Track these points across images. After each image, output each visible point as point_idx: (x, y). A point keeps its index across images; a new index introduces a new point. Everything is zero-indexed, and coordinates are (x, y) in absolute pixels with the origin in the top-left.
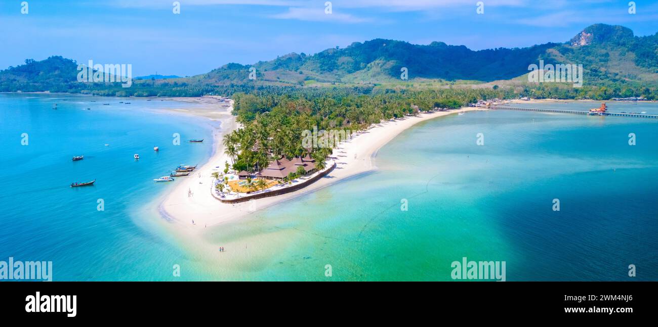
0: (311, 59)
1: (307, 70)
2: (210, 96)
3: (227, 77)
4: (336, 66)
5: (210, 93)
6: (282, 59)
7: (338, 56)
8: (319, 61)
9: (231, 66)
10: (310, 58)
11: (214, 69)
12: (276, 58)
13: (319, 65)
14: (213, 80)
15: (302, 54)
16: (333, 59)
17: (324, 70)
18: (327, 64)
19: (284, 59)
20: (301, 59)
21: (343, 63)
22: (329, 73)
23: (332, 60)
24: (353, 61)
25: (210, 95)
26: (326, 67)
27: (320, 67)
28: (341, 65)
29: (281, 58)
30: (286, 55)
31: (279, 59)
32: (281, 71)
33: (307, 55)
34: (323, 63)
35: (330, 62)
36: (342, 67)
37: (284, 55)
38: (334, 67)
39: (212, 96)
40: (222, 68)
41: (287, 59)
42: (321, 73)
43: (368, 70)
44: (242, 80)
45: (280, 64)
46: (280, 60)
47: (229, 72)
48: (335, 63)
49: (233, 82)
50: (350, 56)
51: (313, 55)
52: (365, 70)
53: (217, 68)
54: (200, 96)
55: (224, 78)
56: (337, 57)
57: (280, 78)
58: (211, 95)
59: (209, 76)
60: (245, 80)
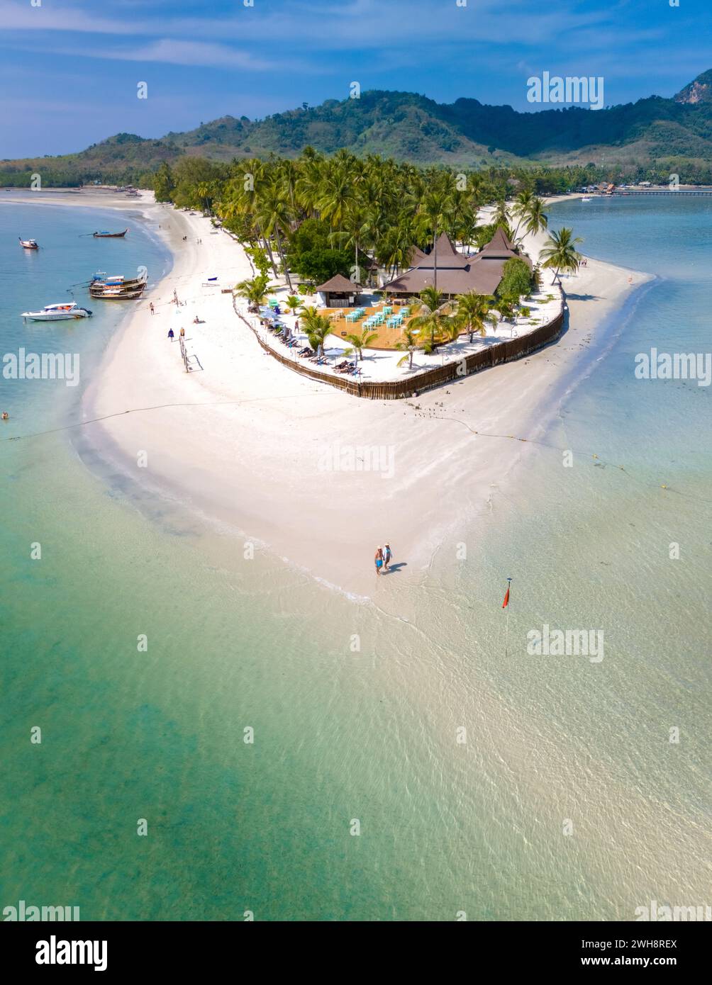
0: (262, 125)
1: (257, 145)
2: (96, 186)
3: (119, 156)
4: (306, 139)
5: (96, 182)
6: (209, 128)
7: (308, 121)
8: (275, 130)
9: (122, 138)
10: (258, 124)
11: (93, 145)
12: (198, 126)
13: (276, 137)
14: (95, 161)
15: (244, 118)
16: (299, 126)
17: (286, 146)
18: (290, 136)
19: (213, 127)
20: (242, 127)
21: (317, 134)
22: (295, 151)
23: (298, 129)
24: (333, 130)
25: (94, 184)
26: (288, 142)
27: (278, 140)
28: (314, 138)
29: (207, 125)
30: (215, 121)
31: (203, 128)
32: (214, 146)
33: (252, 120)
34: (283, 134)
35: (294, 132)
36: (316, 141)
37: (212, 121)
38: (301, 140)
39: (100, 186)
40: (108, 142)
41: (219, 127)
42: (281, 152)
43: (361, 146)
44: (147, 162)
45: (207, 138)
46: (206, 129)
47: (120, 147)
48: (303, 134)
49: (131, 165)
50: (328, 121)
51: (264, 119)
52: (356, 145)
53: (98, 142)
54: (77, 187)
55: (115, 157)
56: (305, 122)
57: (212, 157)
58: (97, 184)
59: (86, 155)
60: (151, 160)
